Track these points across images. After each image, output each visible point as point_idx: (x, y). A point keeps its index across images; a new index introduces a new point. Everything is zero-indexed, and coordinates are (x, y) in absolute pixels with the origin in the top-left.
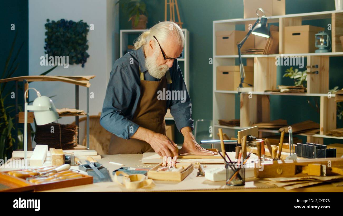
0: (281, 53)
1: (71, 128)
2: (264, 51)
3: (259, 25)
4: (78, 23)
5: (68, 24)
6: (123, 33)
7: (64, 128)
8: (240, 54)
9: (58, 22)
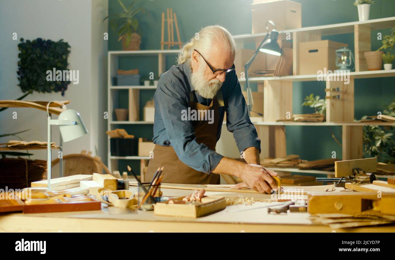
0: (295, 74)
1: (40, 163)
2: (274, 72)
3: (269, 41)
4: (57, 42)
5: (45, 44)
6: (112, 55)
7: (31, 164)
8: (248, 77)
9: (34, 41)
